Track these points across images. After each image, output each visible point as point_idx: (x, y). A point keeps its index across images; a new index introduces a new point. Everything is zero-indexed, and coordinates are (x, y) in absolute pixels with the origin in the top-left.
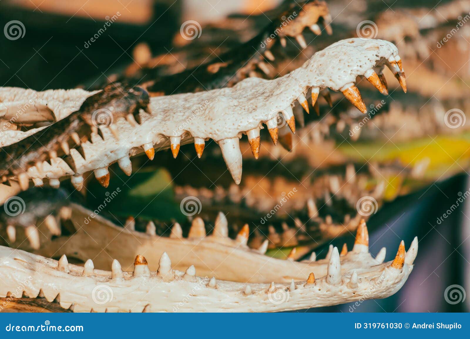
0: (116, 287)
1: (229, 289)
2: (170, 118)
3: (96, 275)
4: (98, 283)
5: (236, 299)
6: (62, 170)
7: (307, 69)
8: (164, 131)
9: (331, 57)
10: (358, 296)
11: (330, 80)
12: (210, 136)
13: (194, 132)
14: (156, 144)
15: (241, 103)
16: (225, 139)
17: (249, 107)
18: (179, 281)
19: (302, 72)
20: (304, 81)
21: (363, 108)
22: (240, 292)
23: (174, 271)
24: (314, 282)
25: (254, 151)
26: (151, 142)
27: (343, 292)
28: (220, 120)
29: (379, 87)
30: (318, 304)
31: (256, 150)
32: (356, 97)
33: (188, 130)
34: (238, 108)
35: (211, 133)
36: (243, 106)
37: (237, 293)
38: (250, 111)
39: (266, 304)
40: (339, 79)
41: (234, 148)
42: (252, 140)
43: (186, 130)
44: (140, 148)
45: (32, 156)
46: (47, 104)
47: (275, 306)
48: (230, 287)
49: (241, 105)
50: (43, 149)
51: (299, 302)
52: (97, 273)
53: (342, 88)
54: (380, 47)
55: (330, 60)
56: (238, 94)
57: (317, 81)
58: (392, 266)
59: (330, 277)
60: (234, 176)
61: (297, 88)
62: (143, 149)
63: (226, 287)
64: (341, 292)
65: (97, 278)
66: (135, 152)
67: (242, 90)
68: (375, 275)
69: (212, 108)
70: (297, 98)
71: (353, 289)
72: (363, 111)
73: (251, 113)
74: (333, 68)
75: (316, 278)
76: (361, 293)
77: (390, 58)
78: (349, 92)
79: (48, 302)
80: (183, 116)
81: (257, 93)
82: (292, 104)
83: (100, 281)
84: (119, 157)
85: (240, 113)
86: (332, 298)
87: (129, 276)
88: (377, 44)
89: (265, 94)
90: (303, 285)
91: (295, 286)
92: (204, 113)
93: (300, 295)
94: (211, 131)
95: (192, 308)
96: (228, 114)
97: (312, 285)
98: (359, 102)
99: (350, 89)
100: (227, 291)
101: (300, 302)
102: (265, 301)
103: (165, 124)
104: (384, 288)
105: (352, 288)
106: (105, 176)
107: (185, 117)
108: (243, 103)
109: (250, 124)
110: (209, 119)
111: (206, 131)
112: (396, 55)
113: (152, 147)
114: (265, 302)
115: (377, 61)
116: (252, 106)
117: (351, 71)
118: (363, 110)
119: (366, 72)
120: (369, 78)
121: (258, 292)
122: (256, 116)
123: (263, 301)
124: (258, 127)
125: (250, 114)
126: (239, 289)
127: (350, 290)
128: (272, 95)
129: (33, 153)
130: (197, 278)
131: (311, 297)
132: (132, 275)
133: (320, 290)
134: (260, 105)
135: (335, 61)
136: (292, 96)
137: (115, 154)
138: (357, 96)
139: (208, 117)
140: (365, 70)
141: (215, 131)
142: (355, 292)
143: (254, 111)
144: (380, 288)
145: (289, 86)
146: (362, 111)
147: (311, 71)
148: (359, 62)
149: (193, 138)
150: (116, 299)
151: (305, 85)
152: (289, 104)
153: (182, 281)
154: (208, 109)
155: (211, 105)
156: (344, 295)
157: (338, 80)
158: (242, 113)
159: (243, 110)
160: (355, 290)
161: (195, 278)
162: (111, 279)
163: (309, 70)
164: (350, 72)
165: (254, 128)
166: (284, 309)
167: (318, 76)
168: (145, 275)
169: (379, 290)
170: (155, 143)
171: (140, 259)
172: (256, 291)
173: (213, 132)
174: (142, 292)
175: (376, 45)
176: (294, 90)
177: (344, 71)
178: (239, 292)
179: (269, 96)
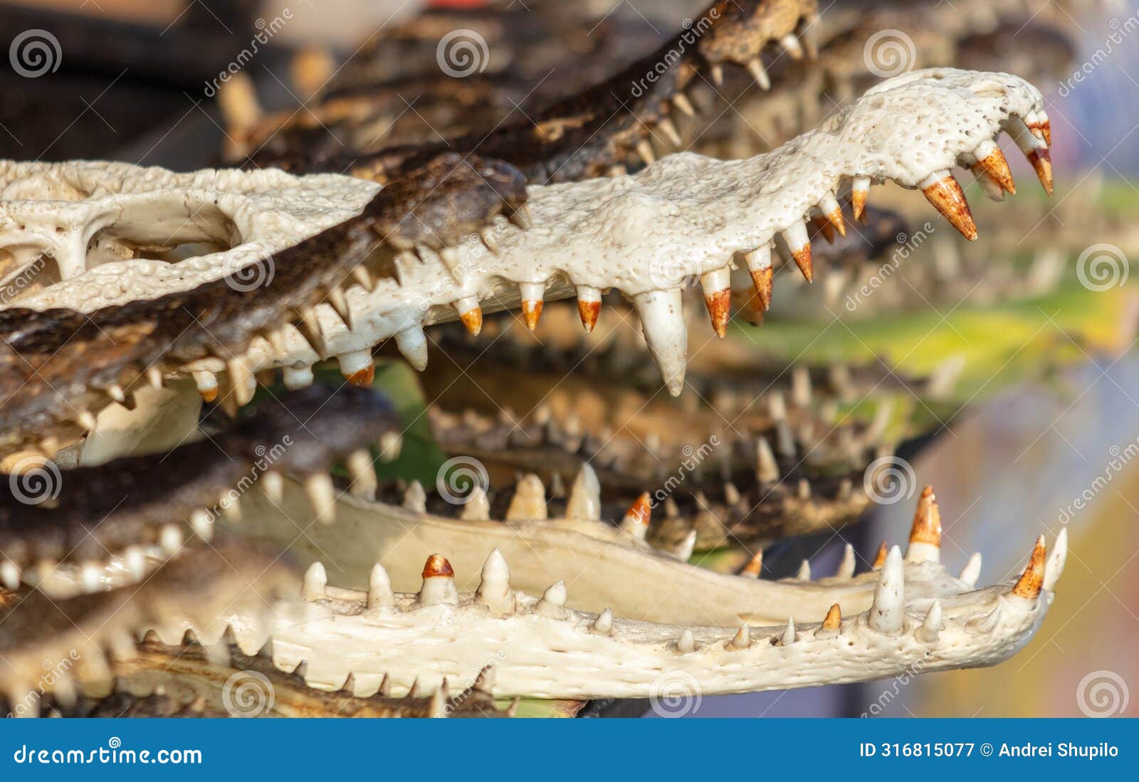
0: (381, 627)
1: (638, 637)
2: (517, 240)
3: (331, 599)
4: (338, 618)
5: (658, 662)
6: (264, 353)
7: (840, 136)
8: (506, 270)
9: (898, 110)
10: (936, 660)
11: (898, 162)
12: (617, 283)
13: (577, 274)
14: (484, 298)
15: (686, 211)
16: (652, 290)
17: (707, 218)
18: (528, 617)
19: (828, 142)
20: (836, 164)
21: (971, 228)
22: (666, 646)
23: (514, 593)
24: (840, 625)
25: (718, 320)
26: (474, 296)
27: (904, 650)
28: (640, 246)
29: (1007, 182)
30: (844, 677)
31: (721, 318)
32: (956, 203)
33: (565, 269)
34: (680, 221)
35: (618, 277)
36: (692, 216)
37: (659, 647)
38: (709, 228)
39: (725, 673)
40: (918, 160)
41: (672, 312)
42: (714, 295)
43: (560, 267)
44: (448, 307)
45: (260, 315)
46: (216, 202)
47: (744, 680)
48: (640, 633)
49: (687, 215)
50: (286, 301)
51: (800, 670)
52: (334, 596)
53: (924, 180)
54: (1007, 89)
55: (895, 116)
56: (663, 189)
57: (867, 163)
58: (1015, 593)
59: (881, 614)
60: (668, 376)
61: (819, 177)
62: (456, 310)
63: (632, 633)
64: (901, 650)
65: (334, 606)
66: (434, 317)
67: (675, 181)
68: (974, 613)
69: (620, 220)
70: (818, 200)
71: (927, 644)
72: (971, 235)
73: (711, 232)
74: (905, 134)
75: (843, 616)
76: (945, 654)
77: (1028, 116)
78: (941, 191)
79: (246, 657)
80: (548, 235)
81: (716, 188)
82: (806, 215)
83: (341, 614)
84: (401, 327)
85: (685, 233)
86: (878, 664)
87: (408, 602)
88: (999, 82)
89: (739, 191)
90: (811, 632)
91: (796, 635)
92: (600, 231)
93: (804, 654)
94: (619, 271)
95: (555, 680)
96: (658, 235)
97: (834, 632)
98: (963, 213)
99: (941, 183)
100: (635, 642)
101: (804, 672)
102: (722, 667)
103: (508, 253)
104: (995, 644)
105: (927, 641)
106: (366, 369)
107: (552, 239)
108: (691, 210)
109: (710, 258)
110: (613, 244)
111: (606, 271)
112: (1040, 110)
113: (476, 306)
114: (724, 668)
115: (1001, 122)
116: (712, 216)
117: (947, 142)
118: (969, 233)
119: (978, 146)
120: (985, 161)
121: (708, 646)
122: (724, 239)
123: (718, 667)
124: (728, 267)
125: (709, 235)
126: (661, 638)
127: (922, 645)
128: (758, 192)
129: (264, 308)
130: (567, 611)
131: (828, 661)
132: (413, 601)
133: (851, 644)
134: (731, 214)
135: (908, 120)
136: (806, 197)
137: (391, 319)
138: (958, 201)
139: (611, 239)
140: (977, 142)
141: (629, 273)
142: (932, 650)
143: (717, 228)
144: (987, 642)
145: (798, 173)
146: (967, 236)
147: (850, 139)
148: (964, 122)
149: (575, 287)
150: (379, 654)
151: (836, 171)
152: (800, 213)
153: (535, 617)
154: (610, 221)
155: (617, 211)
156: (907, 657)
157: (915, 163)
158: (691, 231)
159: (694, 227)
160: (931, 645)
161: (562, 611)
162: (367, 607)
163: (847, 138)
164: (942, 145)
165: (718, 269)
166: (766, 686)
167: (870, 151)
168: (445, 601)
169: (985, 648)
170: (481, 297)
171: (438, 565)
172: (703, 644)
173: (625, 276)
174: (441, 641)
175: (998, 86)
176: (812, 182)
177: (930, 143)
178: (664, 645)
179: (750, 196)
